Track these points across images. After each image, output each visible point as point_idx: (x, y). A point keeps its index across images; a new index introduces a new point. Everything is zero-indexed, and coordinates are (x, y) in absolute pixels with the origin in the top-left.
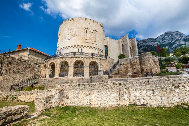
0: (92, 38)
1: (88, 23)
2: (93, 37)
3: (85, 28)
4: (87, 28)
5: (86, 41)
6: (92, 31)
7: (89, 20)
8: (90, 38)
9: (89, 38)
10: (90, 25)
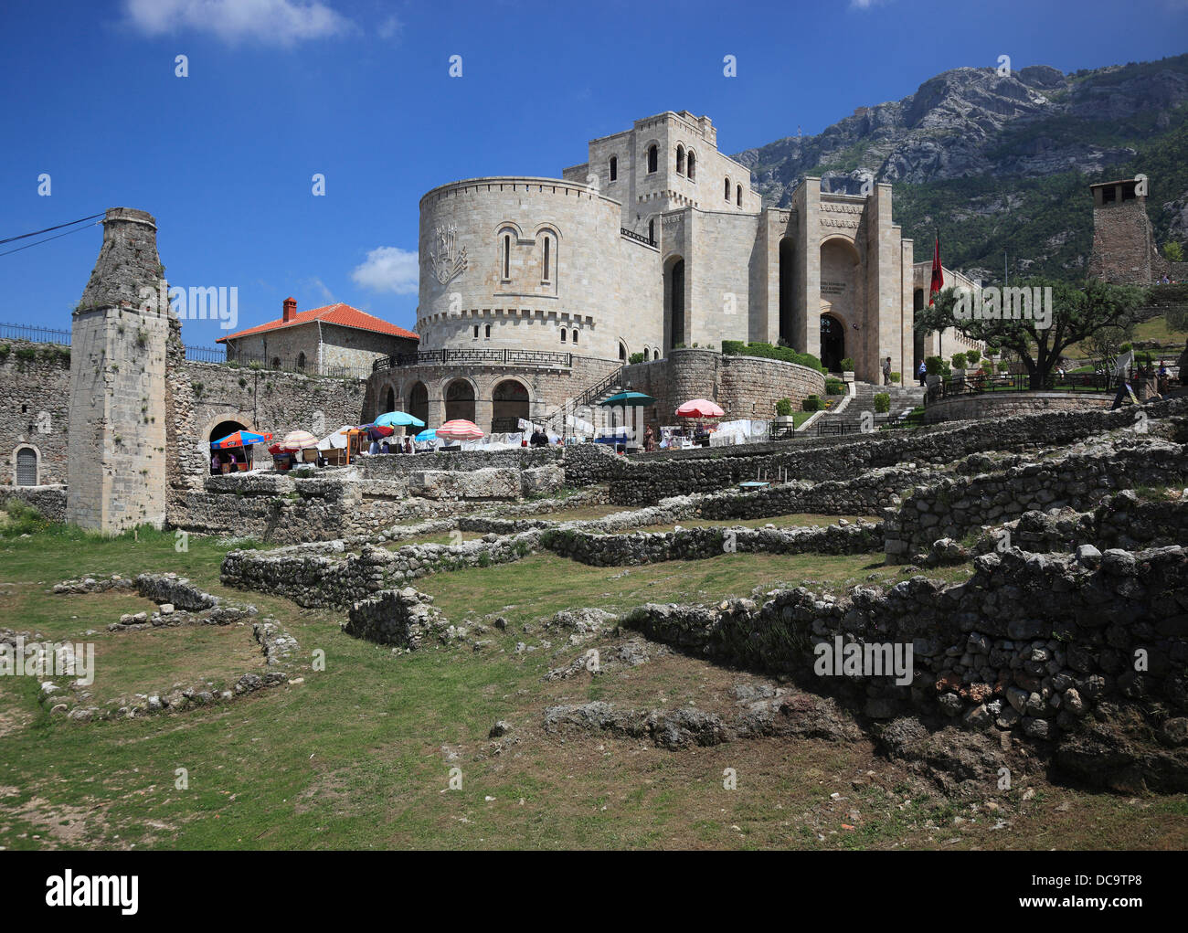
0: (532, 268)
1: (511, 203)
2: (534, 263)
3: (500, 227)
4: (507, 225)
5: (506, 288)
6: (533, 237)
7: (517, 182)
8: (519, 270)
9: (517, 271)
10: (524, 207)
